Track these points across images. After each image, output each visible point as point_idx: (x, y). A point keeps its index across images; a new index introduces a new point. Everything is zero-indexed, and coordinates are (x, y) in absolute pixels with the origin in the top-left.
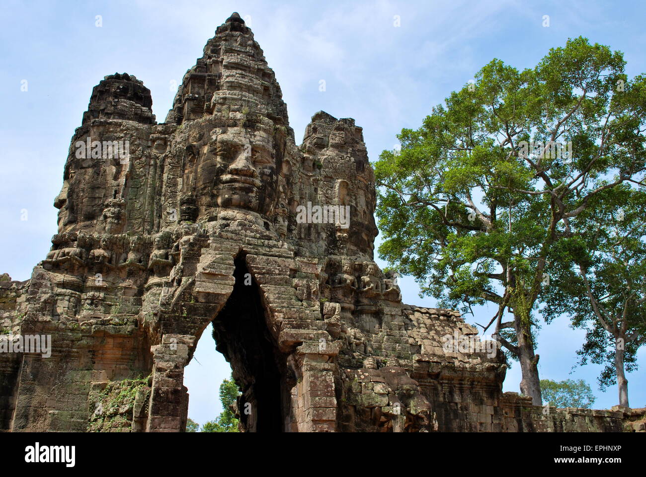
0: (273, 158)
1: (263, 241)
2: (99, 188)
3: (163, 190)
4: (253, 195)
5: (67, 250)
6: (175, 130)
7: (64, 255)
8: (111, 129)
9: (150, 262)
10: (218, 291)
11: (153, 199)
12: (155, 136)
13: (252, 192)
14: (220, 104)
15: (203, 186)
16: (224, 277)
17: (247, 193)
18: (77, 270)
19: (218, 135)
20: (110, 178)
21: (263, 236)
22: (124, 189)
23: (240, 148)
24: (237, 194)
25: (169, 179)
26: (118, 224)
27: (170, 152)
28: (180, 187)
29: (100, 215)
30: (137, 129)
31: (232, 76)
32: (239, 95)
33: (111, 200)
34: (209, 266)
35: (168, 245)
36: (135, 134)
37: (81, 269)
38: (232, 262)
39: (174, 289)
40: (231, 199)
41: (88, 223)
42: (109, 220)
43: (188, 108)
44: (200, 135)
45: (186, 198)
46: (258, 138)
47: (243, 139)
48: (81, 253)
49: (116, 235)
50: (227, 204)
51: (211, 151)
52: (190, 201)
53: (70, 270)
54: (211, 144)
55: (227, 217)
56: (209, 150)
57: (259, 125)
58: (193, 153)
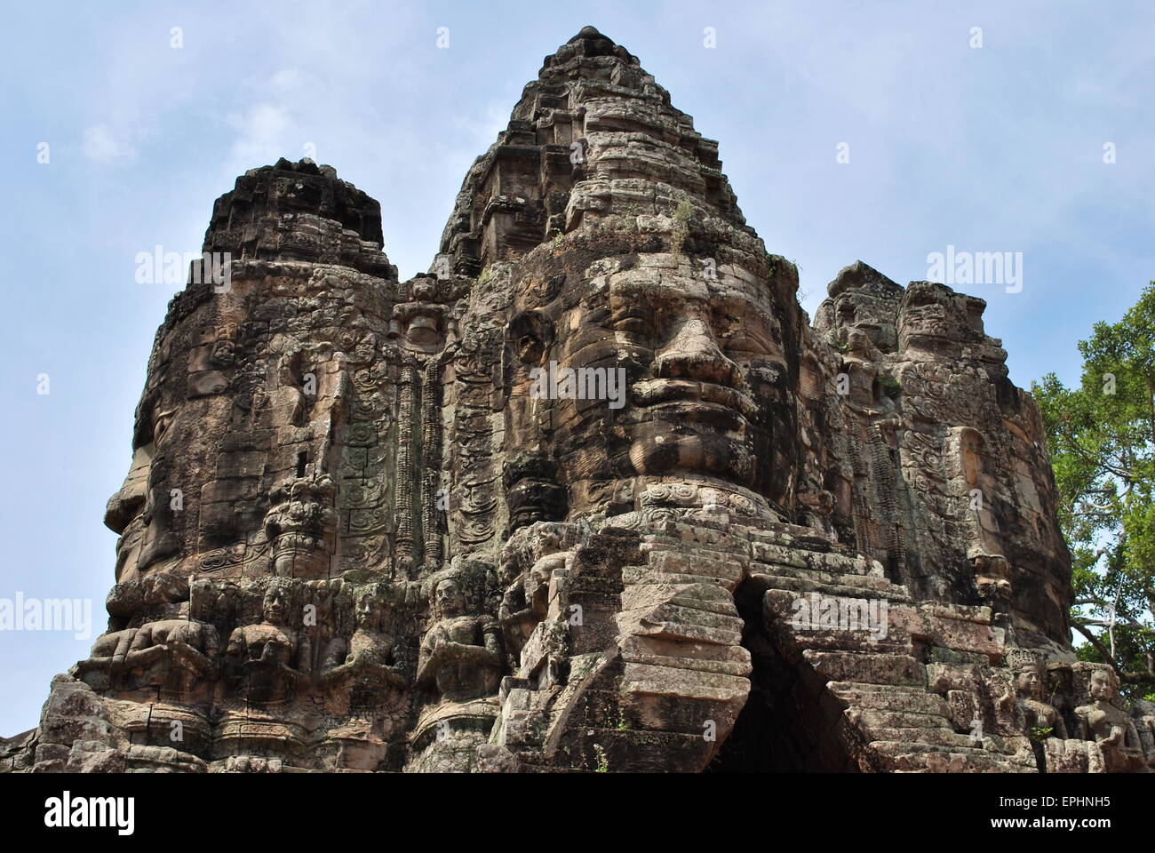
0: (777, 341)
1: (805, 553)
2: (248, 449)
3: (446, 451)
4: (740, 437)
5: (157, 626)
6: (467, 291)
7: (148, 640)
8: (281, 288)
9: (423, 662)
10: (705, 692)
11: (416, 476)
12: (408, 306)
13: (736, 428)
14: (596, 211)
15: (576, 421)
16: (716, 649)
17: (721, 430)
18: (192, 689)
19: (609, 276)
20: (282, 421)
21: (802, 539)
22: (328, 449)
23: (682, 305)
24: (693, 432)
25: (463, 418)
26: (313, 548)
27: (459, 344)
28: (497, 438)
29: (256, 529)
30: (356, 286)
31: (619, 145)
32: (645, 188)
33: (288, 480)
34: (661, 615)
35: (480, 602)
36: (350, 300)
37: (202, 689)
38: (729, 604)
39: (545, 695)
40: (676, 446)
41: (221, 552)
42: (285, 538)
43: (498, 234)
44: (554, 283)
45: (526, 460)
46: (732, 281)
47: (689, 282)
48: (202, 634)
49: (310, 583)
50: (662, 464)
51: (594, 321)
52: (539, 469)
53: (169, 689)
54: (592, 301)
55: (671, 498)
56: (588, 318)
57: (728, 249)
58: (534, 337)
